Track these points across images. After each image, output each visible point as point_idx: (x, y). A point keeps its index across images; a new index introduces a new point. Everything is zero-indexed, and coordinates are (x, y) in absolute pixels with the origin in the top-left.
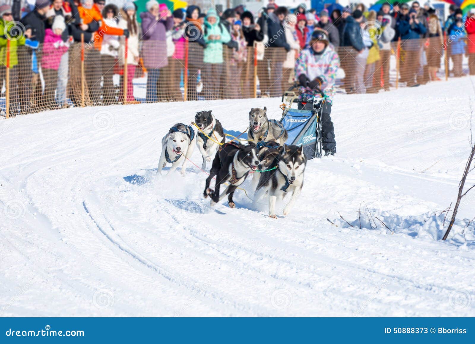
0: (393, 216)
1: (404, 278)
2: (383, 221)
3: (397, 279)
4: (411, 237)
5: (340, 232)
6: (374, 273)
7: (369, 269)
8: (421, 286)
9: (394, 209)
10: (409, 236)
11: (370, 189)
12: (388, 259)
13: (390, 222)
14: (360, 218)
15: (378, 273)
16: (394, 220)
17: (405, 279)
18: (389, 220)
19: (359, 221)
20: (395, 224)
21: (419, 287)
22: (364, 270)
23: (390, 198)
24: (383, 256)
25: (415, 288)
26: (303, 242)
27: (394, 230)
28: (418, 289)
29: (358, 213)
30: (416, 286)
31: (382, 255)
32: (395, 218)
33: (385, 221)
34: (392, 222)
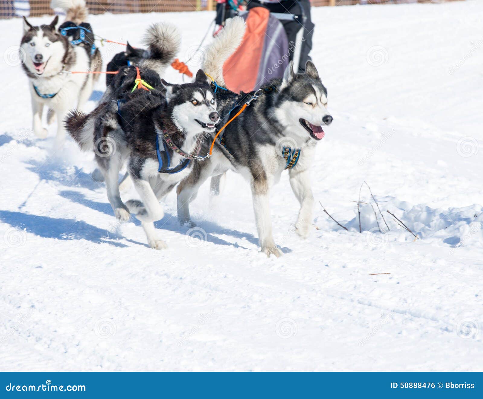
0: (419, 209)
1: (422, 314)
2: (402, 219)
3: (410, 316)
4: (449, 245)
5: (320, 237)
6: (370, 307)
7: (360, 300)
8: (450, 328)
9: (433, 202)
10: (446, 244)
11: (392, 166)
12: (398, 283)
13: (413, 219)
14: (359, 213)
15: (376, 307)
16: (420, 216)
17: (424, 317)
18: (412, 216)
19: (358, 220)
20: (423, 223)
21: (447, 330)
22: (352, 301)
23: (427, 182)
24: (390, 278)
25: (440, 331)
26: (247, 255)
27: (420, 233)
28: (445, 332)
29: (356, 204)
30: (441, 329)
31: (388, 276)
32: (422, 211)
33: (405, 217)
34: (417, 219)
